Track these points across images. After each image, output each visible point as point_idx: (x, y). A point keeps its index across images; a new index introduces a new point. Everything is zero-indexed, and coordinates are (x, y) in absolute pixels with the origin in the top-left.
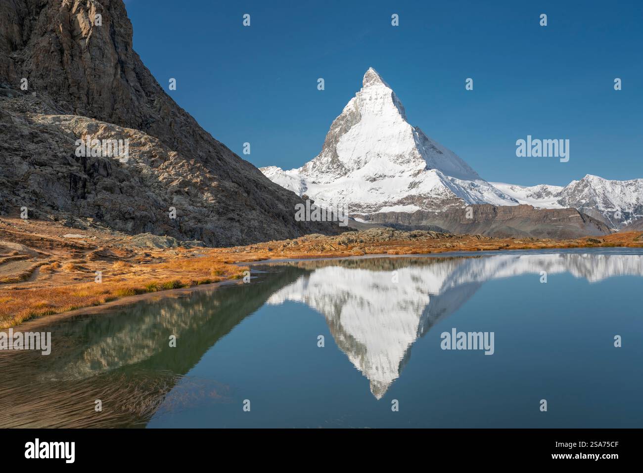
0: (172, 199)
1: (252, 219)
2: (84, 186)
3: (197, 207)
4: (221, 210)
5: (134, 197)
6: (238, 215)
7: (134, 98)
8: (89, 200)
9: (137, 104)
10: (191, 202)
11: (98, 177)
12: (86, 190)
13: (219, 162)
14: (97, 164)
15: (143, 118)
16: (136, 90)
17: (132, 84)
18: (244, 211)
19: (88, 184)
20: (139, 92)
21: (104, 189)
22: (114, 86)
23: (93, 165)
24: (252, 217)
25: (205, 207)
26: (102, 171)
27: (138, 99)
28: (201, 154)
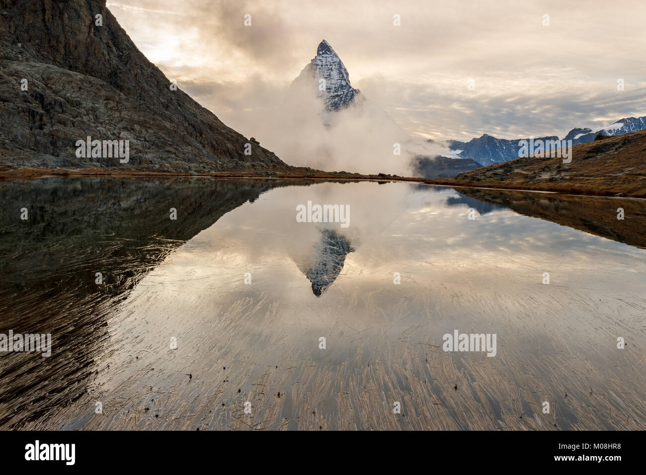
0: (119, 133)
1: (187, 152)
2: (41, 120)
3: (140, 141)
4: (160, 144)
5: (84, 130)
6: (175, 148)
7: (106, 52)
8: (45, 130)
9: (107, 57)
10: (136, 137)
11: (53, 113)
12: (43, 123)
13: (179, 108)
14: (53, 103)
15: (112, 69)
16: (108, 46)
17: (105, 41)
18: (181, 145)
19: (44, 118)
20: (110, 48)
21: (59, 123)
22: (88, 42)
23: (50, 104)
24: (187, 151)
25: (148, 141)
26: (58, 108)
27: (109, 54)
28: (163, 100)
